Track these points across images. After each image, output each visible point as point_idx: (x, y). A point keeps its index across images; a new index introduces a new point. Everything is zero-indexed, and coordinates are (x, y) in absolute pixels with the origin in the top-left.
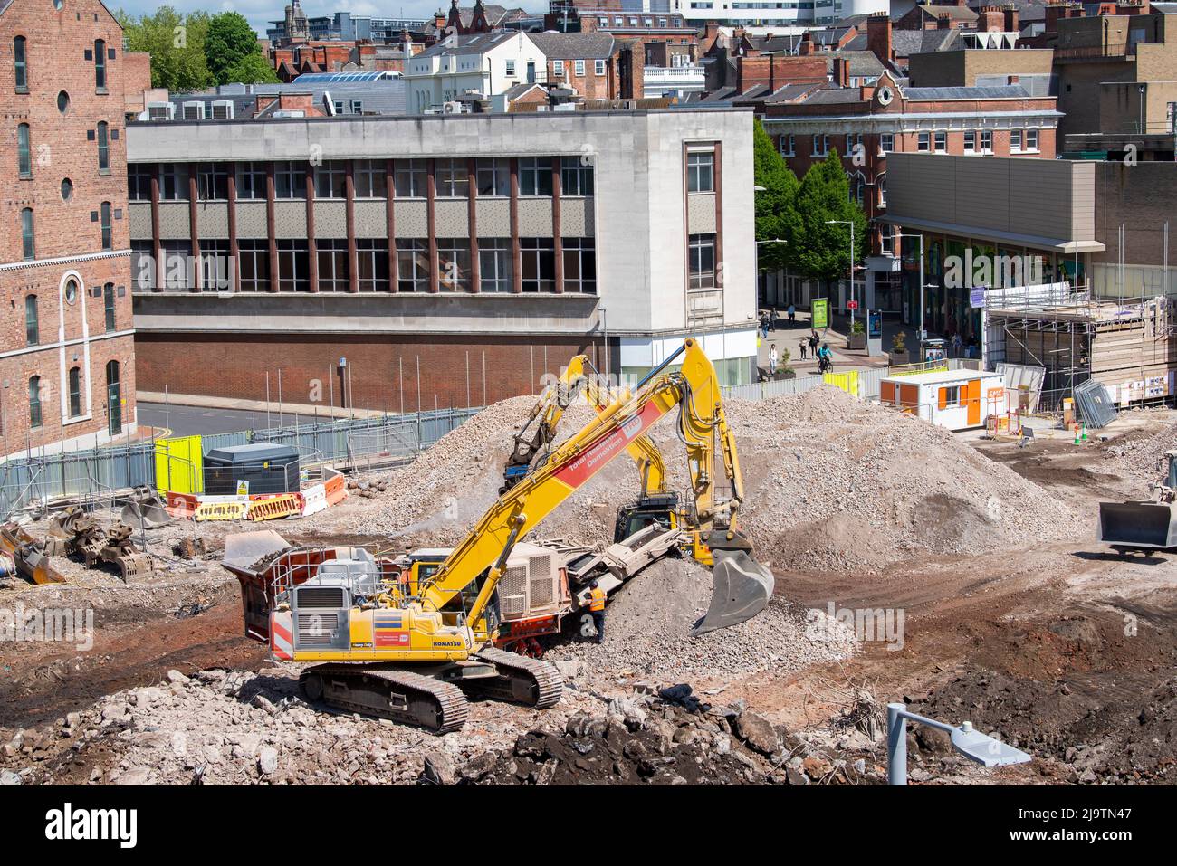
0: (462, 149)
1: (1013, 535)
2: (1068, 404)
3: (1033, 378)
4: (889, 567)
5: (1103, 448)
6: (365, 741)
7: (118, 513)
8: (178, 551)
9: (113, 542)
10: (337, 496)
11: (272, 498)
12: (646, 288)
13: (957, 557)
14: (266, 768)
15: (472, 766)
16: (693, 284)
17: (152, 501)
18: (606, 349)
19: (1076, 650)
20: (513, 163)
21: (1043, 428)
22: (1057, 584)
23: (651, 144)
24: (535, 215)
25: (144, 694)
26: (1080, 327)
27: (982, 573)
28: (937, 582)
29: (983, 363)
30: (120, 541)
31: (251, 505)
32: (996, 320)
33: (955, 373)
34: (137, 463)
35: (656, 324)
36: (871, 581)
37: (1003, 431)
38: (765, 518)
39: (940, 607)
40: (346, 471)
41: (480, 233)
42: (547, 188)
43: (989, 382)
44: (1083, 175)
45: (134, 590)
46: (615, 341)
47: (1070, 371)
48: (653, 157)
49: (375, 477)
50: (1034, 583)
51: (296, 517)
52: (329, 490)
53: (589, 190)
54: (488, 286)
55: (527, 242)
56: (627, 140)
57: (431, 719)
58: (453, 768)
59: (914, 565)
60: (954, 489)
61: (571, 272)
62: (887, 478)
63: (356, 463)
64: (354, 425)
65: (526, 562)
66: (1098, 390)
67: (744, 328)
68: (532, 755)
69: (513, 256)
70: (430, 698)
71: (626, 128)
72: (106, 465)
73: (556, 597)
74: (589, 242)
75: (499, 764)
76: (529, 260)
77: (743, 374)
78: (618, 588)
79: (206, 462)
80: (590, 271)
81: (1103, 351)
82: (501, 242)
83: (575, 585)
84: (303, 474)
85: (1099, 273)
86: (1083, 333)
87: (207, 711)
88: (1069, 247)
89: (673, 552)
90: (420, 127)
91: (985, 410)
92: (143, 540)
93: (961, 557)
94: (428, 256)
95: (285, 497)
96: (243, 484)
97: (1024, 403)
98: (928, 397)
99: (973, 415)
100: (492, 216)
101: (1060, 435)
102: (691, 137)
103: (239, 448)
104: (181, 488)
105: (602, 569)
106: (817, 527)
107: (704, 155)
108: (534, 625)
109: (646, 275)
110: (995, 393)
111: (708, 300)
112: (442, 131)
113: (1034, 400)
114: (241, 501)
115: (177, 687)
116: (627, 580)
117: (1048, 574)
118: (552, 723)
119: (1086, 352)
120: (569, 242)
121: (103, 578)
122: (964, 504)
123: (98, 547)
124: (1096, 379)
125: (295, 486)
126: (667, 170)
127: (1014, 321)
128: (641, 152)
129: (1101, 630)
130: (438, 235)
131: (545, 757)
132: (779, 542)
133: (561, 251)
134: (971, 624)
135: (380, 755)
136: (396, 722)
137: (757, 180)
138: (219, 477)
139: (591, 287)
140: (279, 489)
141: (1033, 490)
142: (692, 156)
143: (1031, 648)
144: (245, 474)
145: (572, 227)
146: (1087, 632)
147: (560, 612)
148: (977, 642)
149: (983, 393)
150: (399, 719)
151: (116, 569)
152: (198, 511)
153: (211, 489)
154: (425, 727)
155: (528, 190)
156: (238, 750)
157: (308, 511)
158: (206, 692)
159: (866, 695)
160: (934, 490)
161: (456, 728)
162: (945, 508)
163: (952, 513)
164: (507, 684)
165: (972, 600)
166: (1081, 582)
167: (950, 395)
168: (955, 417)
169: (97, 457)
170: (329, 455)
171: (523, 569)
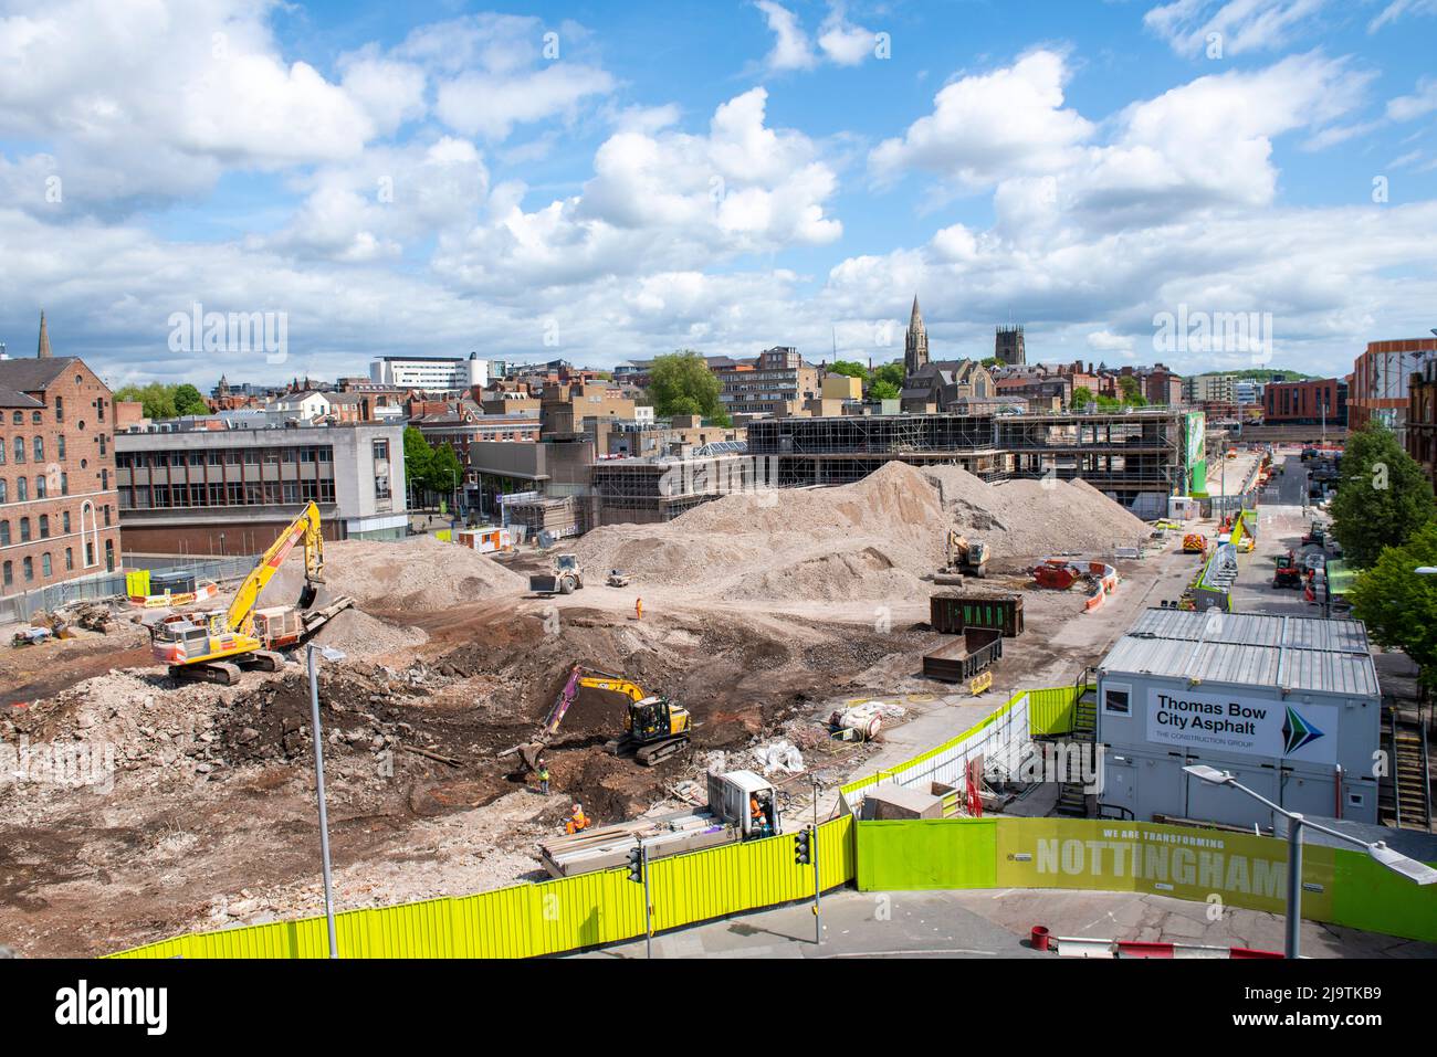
0: (274, 443)
1: (501, 591)
2: (534, 539)
3: (522, 529)
4: (450, 607)
5: (545, 556)
6: (194, 691)
7: (106, 607)
8: (133, 621)
9: (100, 619)
10: (214, 593)
11: (181, 595)
12: (358, 499)
13: (477, 601)
14: (147, 705)
15: (239, 698)
16: (378, 497)
17: (123, 600)
18: (340, 525)
19: (516, 633)
20: (297, 448)
21: (524, 549)
22: (513, 609)
23: (358, 440)
24: (308, 470)
25: (95, 680)
26: (539, 509)
27: (485, 606)
28: (470, 610)
29: (503, 525)
30: (104, 618)
31: (171, 599)
32: (507, 507)
33: (491, 529)
34: (119, 585)
35: (362, 514)
36: (441, 613)
37: (508, 551)
38: (399, 592)
39: (465, 621)
40: (218, 583)
41: (283, 479)
42: (313, 459)
43: (503, 532)
44: (541, 448)
45: (111, 639)
46: (344, 522)
47: (536, 526)
48: (359, 446)
49: (232, 584)
50: (504, 609)
51: (192, 603)
52: (209, 591)
53: (331, 459)
54: (287, 501)
55: (305, 482)
56: (347, 438)
57: (225, 679)
58: (232, 699)
59: (459, 605)
60: (477, 575)
61: (325, 494)
62: (450, 572)
63: (223, 579)
64: (223, 562)
65: (282, 614)
66: (547, 533)
67: (401, 514)
68: (267, 691)
69: (299, 487)
70: (224, 671)
71: (347, 433)
72: (103, 585)
73: (297, 628)
74: (332, 481)
75: (252, 695)
76: (306, 489)
77: (403, 532)
78: (325, 623)
79: (151, 582)
80: (333, 493)
81: (548, 518)
82: (293, 482)
83: (305, 623)
84: (197, 584)
85: (549, 487)
86: (540, 511)
87: (125, 686)
88: (537, 477)
89: (349, 606)
90: (255, 434)
91: (502, 543)
92: (115, 617)
93: (480, 601)
94: (260, 489)
95: (187, 595)
96: (167, 591)
97: (519, 540)
98: (478, 539)
99: (497, 546)
100: (289, 471)
101: (531, 552)
102: (375, 436)
103: (167, 575)
104: (139, 594)
105: (318, 615)
106: (419, 593)
107: (382, 444)
108: (287, 640)
109: (357, 494)
110: (504, 536)
111: (385, 503)
112: (265, 436)
113: (523, 539)
114: (167, 597)
115: (112, 676)
116: (329, 619)
117: (512, 605)
118: (277, 677)
119: (542, 519)
120: (323, 481)
121: (95, 635)
122: (481, 580)
123: (93, 621)
124: (546, 529)
125: (193, 589)
126: (365, 451)
127: (514, 507)
128: (353, 443)
129: (526, 625)
130: (265, 479)
131: (272, 690)
132: (405, 600)
133: (320, 486)
134: (476, 626)
135: (200, 697)
136: (210, 682)
137: (405, 454)
138: (157, 588)
139: (334, 500)
140: (185, 592)
141: (510, 573)
142: (376, 445)
143: (497, 634)
144: (168, 586)
145: (324, 475)
146: (520, 626)
147: (299, 634)
148: (477, 634)
149: (501, 535)
150: (211, 681)
151: (102, 630)
152: (145, 603)
153: (154, 592)
154: (223, 683)
155: (304, 460)
156: (135, 699)
157: (198, 600)
158: (126, 677)
159: (419, 657)
160: (470, 575)
161: (236, 683)
162: (473, 582)
163: (476, 584)
164: (261, 663)
165: (480, 617)
166: (522, 608)
167: (486, 538)
168: (490, 546)
169: (98, 582)
170: (210, 576)
171: (280, 617)
